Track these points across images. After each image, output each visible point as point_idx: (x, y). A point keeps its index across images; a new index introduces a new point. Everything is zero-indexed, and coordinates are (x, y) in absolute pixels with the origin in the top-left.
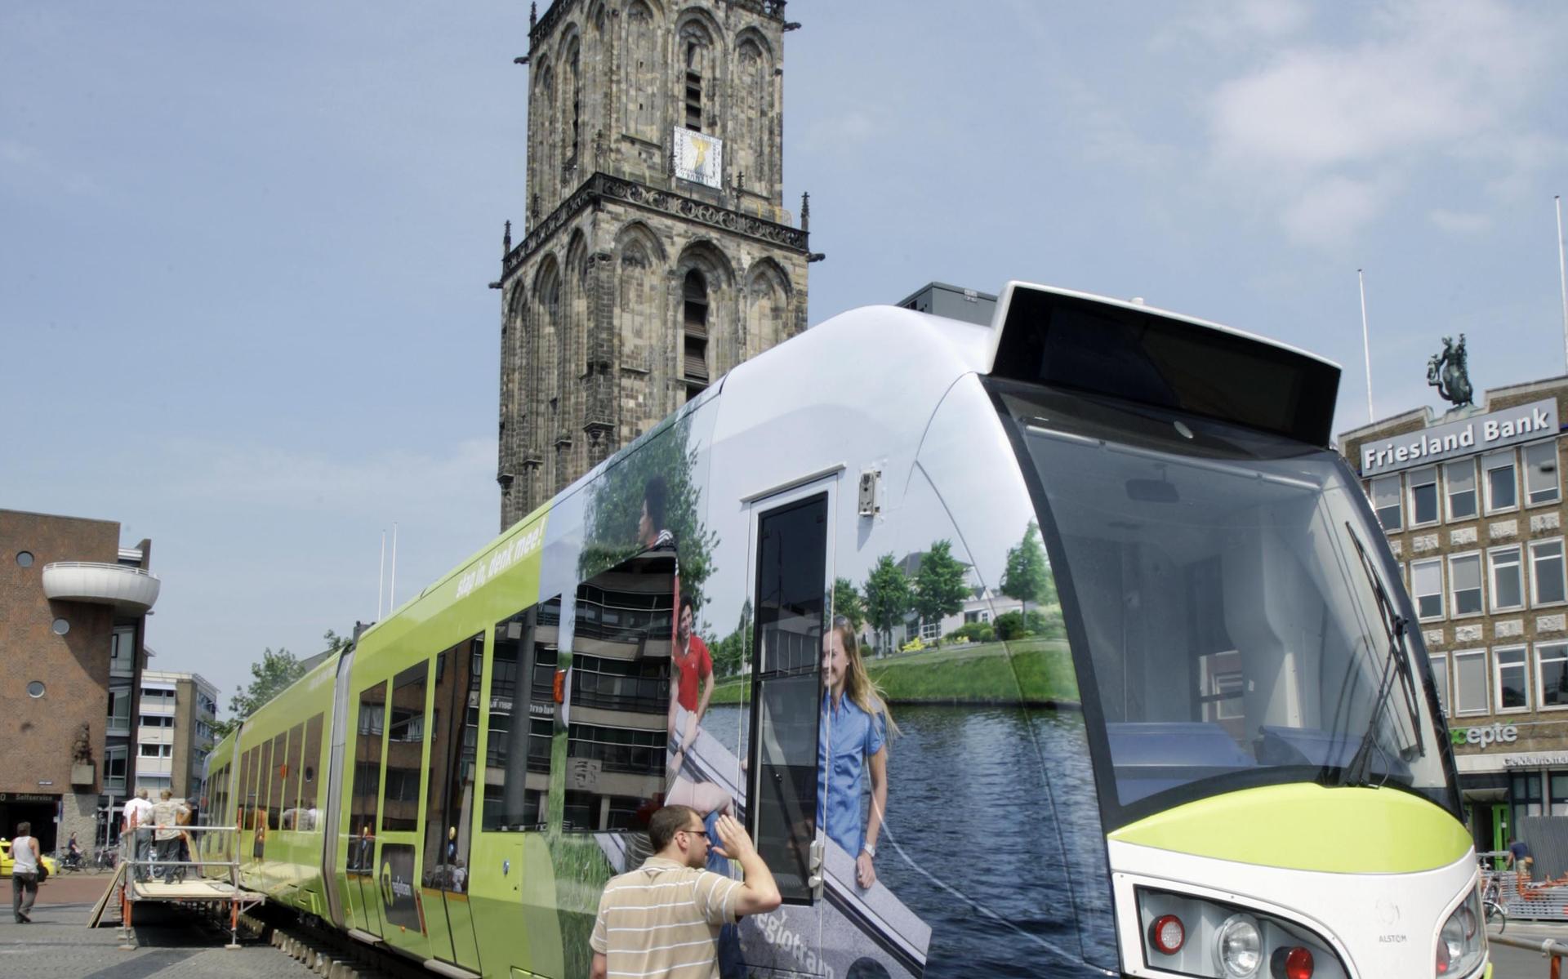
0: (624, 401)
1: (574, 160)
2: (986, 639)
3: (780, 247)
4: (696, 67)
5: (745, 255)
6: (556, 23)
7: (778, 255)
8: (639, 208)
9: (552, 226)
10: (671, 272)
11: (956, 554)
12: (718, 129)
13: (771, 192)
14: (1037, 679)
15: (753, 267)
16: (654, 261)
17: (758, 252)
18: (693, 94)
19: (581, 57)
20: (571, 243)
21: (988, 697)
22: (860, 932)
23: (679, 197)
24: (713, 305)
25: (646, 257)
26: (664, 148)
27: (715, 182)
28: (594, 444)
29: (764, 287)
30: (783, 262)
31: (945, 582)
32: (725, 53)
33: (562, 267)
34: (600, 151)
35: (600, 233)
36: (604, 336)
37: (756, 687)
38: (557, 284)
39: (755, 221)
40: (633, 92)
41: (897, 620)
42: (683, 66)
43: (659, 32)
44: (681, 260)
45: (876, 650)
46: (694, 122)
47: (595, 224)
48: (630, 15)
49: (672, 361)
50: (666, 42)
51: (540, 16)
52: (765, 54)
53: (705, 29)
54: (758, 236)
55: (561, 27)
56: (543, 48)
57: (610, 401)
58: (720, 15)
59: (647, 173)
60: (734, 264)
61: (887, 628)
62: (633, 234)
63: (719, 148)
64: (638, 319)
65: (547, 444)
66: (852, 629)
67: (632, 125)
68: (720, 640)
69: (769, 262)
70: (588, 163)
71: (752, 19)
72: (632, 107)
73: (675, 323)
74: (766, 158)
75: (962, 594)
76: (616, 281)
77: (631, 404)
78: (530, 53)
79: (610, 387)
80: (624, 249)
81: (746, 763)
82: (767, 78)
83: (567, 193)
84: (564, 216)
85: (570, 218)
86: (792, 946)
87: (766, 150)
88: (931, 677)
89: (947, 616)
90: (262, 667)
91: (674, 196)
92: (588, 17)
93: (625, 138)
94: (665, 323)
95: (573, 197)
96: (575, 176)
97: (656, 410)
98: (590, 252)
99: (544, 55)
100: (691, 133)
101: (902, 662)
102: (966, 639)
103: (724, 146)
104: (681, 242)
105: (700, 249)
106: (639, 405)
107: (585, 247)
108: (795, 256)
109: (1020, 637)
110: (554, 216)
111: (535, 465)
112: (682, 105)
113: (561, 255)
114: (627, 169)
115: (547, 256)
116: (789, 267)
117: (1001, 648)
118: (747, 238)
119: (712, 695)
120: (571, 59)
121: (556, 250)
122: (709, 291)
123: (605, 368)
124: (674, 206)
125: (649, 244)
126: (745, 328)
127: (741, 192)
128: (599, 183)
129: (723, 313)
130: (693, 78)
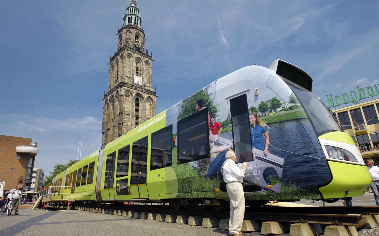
0: (125, 119)
1: (117, 80)
2: (287, 110)
3: (151, 95)
4: (138, 66)
5: (145, 96)
6: (115, 58)
7: (151, 96)
8: (128, 88)
9: (113, 90)
10: (133, 98)
11: (278, 98)
12: (141, 76)
13: (150, 86)
14: (300, 115)
15: (147, 98)
16: (131, 96)
17: (148, 95)
18: (137, 70)
19: (119, 64)
20: (116, 93)
21: (290, 119)
22: (267, 163)
23: (135, 86)
24: (140, 104)
25: (129, 95)
26: (132, 78)
27: (141, 84)
28: (120, 126)
29: (148, 101)
30: (152, 97)
31: (277, 103)
32: (143, 64)
33: (115, 97)
34: (122, 78)
35: (122, 91)
36: (122, 108)
37: (233, 128)
38: (114, 100)
39: (147, 90)
40: (127, 69)
41: (266, 111)
42: (136, 66)
43: (132, 60)
44: (135, 96)
45: (262, 116)
46: (137, 74)
47: (121, 90)
48: (127, 58)
49: (133, 113)
50: (133, 62)
51: (112, 57)
52: (149, 64)
53: (139, 60)
54: (148, 93)
55: (116, 59)
56: (112, 62)
57: (123, 119)
58: (142, 58)
59: (130, 82)
60: (144, 97)
61: (264, 112)
62: (127, 92)
63: (141, 79)
64: (128, 106)
65: (111, 126)
66: (256, 114)
67: (127, 75)
68: (222, 122)
69: (149, 97)
70: (120, 80)
71: (147, 59)
72: (127, 72)
73: (134, 106)
74: (149, 81)
75: (281, 104)
76: (124, 99)
77: (126, 119)
78: (110, 63)
79: (123, 117)
80: (126, 94)
81: (232, 140)
82: (149, 68)
83: (116, 85)
84: (115, 89)
85: (116, 89)
86: (249, 169)
87: (149, 79)
88: (276, 118)
89: (278, 108)
90: (56, 166)
91: (134, 86)
92: (120, 58)
93: (126, 76)
94: (132, 106)
95: (117, 86)
96: (117, 83)
97: (130, 121)
98: (120, 95)
99: (112, 63)
100: (137, 76)
101: (269, 117)
102: (283, 111)
103: (142, 78)
104: (135, 93)
105: (138, 94)
106: (127, 120)
107: (119, 94)
108: (154, 96)
109: (295, 109)
110: (114, 89)
111: (109, 130)
112: (135, 72)
113: (115, 95)
114: (126, 82)
115: (112, 95)
116: (153, 98)
117: (291, 111)
118: (146, 93)
119: (222, 131)
120: (117, 64)
121: (114, 94)
122: (139, 101)
123: (122, 113)
124: (134, 87)
125: (130, 94)
126: (145, 107)
127: (145, 86)
128: (122, 83)
129: (142, 105)
130: (137, 68)
